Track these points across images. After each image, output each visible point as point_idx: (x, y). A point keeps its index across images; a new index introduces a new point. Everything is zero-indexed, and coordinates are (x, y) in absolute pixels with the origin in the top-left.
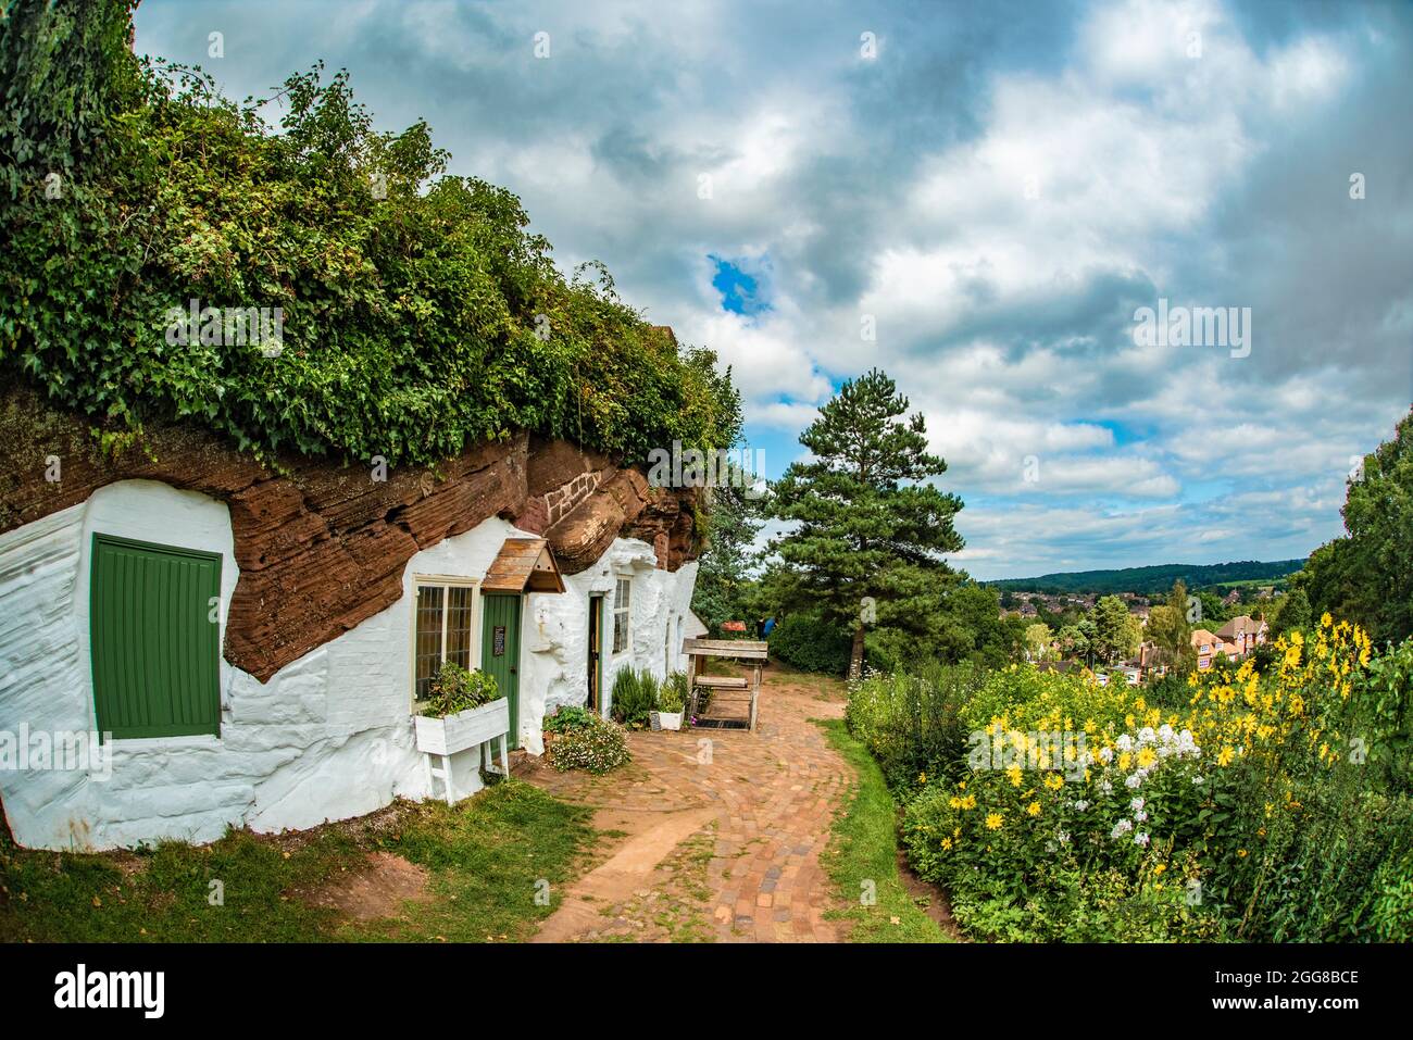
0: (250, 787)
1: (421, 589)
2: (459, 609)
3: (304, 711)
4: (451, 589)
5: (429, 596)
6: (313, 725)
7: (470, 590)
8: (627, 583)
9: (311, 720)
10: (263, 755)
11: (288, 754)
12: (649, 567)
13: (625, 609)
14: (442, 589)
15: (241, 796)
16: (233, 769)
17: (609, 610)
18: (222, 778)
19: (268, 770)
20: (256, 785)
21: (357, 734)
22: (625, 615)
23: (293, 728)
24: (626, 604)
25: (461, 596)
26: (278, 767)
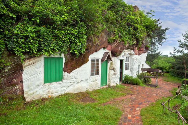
0: (66, 88)
1: (91, 60)
2: (97, 62)
3: (75, 77)
4: (96, 60)
5: (93, 61)
6: (76, 79)
7: (99, 60)
8: (128, 58)
9: (75, 78)
10: (68, 84)
11: (72, 83)
12: (133, 55)
13: (128, 62)
14: (94, 60)
15: (64, 90)
16: (63, 86)
17: (124, 63)
18: (62, 87)
19: (69, 86)
20: (67, 88)
21: (82, 80)
22: (128, 64)
23: (73, 80)
24: (128, 61)
25: (98, 60)
26: (70, 85)
